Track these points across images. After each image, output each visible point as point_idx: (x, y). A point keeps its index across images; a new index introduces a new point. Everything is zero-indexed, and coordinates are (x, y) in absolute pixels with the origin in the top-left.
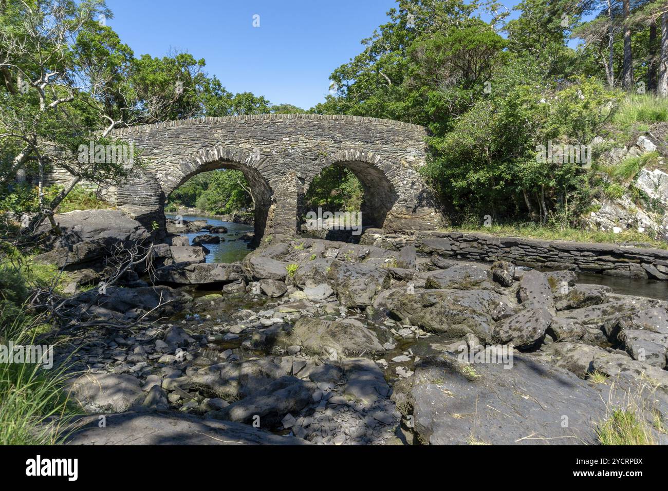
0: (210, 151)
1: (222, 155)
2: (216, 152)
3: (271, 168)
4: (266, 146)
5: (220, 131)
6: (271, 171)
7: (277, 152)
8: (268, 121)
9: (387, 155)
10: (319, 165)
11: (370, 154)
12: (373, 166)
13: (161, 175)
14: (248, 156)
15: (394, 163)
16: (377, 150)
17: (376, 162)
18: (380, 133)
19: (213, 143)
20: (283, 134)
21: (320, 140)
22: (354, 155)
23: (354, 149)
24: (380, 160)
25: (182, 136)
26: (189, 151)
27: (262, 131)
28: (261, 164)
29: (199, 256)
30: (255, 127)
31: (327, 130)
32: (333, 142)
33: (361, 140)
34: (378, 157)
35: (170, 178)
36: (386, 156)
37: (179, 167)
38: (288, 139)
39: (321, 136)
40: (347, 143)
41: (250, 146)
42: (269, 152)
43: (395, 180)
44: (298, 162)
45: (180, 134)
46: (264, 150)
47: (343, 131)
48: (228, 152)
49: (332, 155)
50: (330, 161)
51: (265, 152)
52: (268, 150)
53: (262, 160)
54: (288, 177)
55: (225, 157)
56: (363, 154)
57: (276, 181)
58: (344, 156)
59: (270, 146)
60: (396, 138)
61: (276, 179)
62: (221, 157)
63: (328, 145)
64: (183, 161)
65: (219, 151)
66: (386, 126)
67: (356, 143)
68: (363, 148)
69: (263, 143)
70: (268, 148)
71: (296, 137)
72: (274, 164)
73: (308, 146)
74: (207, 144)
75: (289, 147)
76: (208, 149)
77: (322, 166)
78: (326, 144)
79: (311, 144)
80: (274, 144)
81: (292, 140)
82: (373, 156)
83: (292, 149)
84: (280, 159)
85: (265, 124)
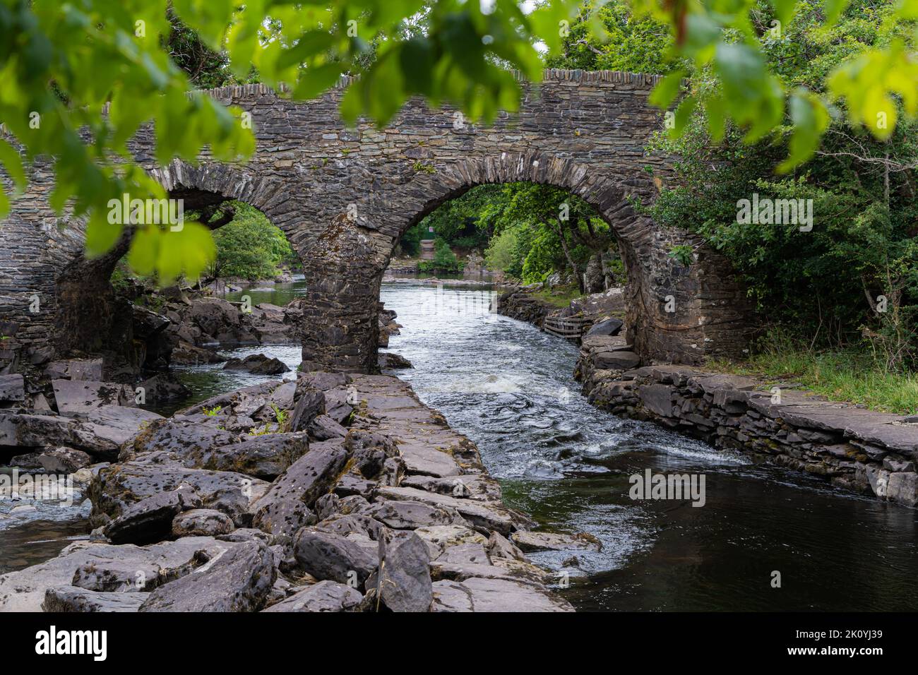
0: (154, 171)
1: (180, 178)
2: (167, 174)
3: (295, 205)
4: (280, 155)
6: (294, 213)
7: (308, 167)
8: (288, 95)
9: (607, 163)
10: (415, 194)
11: (558, 165)
13: (50, 226)
14: (240, 179)
15: (631, 184)
16: (580, 153)
17: (575, 182)
18: (587, 107)
20: (324, 123)
21: (415, 134)
22: (511, 166)
23: (509, 151)
24: (586, 178)
27: (273, 121)
28: (269, 197)
29: (109, 402)
32: (450, 138)
33: (530, 128)
34: (580, 171)
35: (66, 232)
36: (604, 166)
38: (334, 136)
39: (420, 123)
40: (491, 137)
42: (287, 168)
43: (633, 228)
44: (360, 191)
46: (278, 164)
48: (192, 173)
49: (449, 169)
50: (443, 184)
51: (277, 169)
52: (288, 164)
53: (272, 187)
54: (333, 227)
55: (188, 184)
56: (536, 163)
57: (307, 235)
58: (482, 171)
59: (291, 154)
60: (638, 117)
61: (308, 231)
62: (179, 184)
63: (438, 147)
65: (172, 171)
66: (606, 89)
67: (516, 138)
68: (538, 149)
69: (275, 149)
70: (286, 159)
71: (355, 130)
72: (300, 196)
73: (385, 151)
74: (146, 156)
75: (338, 156)
76: (150, 167)
77: (424, 197)
78: (433, 143)
79: (392, 144)
80: (301, 149)
81: (346, 138)
82: (567, 168)
83: (344, 158)
84: (316, 183)
85: (279, 103)
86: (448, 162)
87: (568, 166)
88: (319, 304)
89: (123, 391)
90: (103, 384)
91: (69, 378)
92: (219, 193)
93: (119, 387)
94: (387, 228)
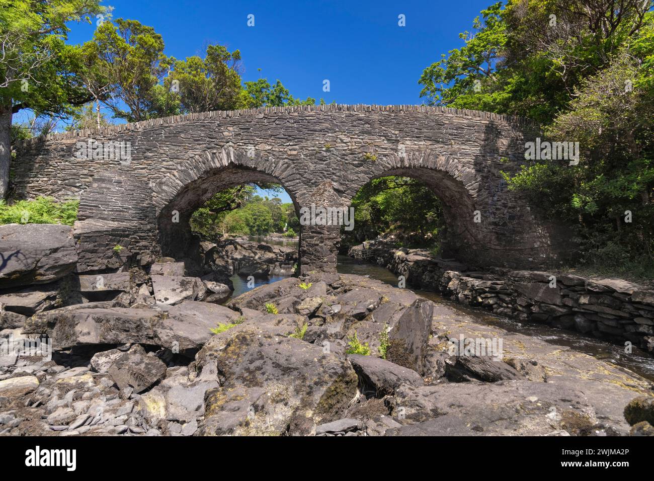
0: (217, 154)
1: (232, 159)
2: (225, 156)
3: (298, 176)
4: (291, 148)
5: (231, 129)
6: (298, 181)
7: (306, 155)
8: (296, 114)
9: (468, 159)
10: (365, 173)
11: (442, 159)
12: (447, 175)
13: (154, 184)
14: (267, 160)
15: (480, 171)
16: (453, 153)
17: (451, 169)
18: (457, 129)
19: (222, 144)
20: (315, 131)
21: (367, 139)
22: (417, 159)
23: (417, 150)
24: (457, 166)
25: (182, 135)
26: (190, 153)
27: (287, 128)
28: (283, 171)
29: (187, 289)
30: (277, 122)
31: (377, 126)
32: (386, 142)
33: (428, 138)
35: (164, 187)
36: (466, 160)
37: (176, 174)
38: (321, 138)
39: (369, 133)
40: (408, 142)
41: (270, 148)
42: (295, 155)
44: (336, 169)
45: (180, 132)
46: (289, 152)
47: (402, 126)
48: (239, 156)
49: (385, 159)
50: (381, 167)
51: (289, 155)
52: (295, 153)
53: (286, 165)
54: (320, 189)
55: (237, 162)
56: (431, 158)
58: (402, 161)
59: (297, 147)
61: (305, 191)
62: (232, 162)
63: (379, 146)
64: (181, 166)
65: (228, 154)
66: (468, 119)
67: (420, 143)
68: (431, 150)
69: (288, 144)
70: (295, 150)
71: (333, 135)
72: (301, 171)
73: (350, 147)
74: (213, 145)
75: (324, 149)
76: (215, 151)
77: (370, 174)
78: (376, 144)
79: (354, 144)
80: (303, 144)
81: (328, 139)
82: (447, 161)
83: (327, 151)
84: (310, 164)
85: (290, 118)
86: (385, 156)
87: (448, 160)
88: (312, 232)
89: (196, 283)
90: (184, 278)
91: (162, 274)
92: (255, 168)
93: (193, 279)
94: (349, 191)
